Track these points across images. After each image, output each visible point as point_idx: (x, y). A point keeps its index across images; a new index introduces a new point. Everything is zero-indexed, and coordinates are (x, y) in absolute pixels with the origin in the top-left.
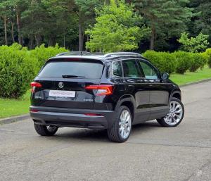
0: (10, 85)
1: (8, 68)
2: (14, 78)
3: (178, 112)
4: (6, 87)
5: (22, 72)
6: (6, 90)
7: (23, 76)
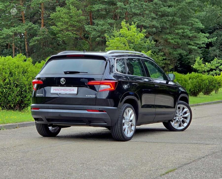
0: (14, 96)
1: (11, 79)
2: (19, 89)
3: (186, 115)
4: (10, 98)
5: (26, 83)
6: (9, 101)
7: (27, 87)
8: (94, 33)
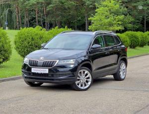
8: (88, 2)
